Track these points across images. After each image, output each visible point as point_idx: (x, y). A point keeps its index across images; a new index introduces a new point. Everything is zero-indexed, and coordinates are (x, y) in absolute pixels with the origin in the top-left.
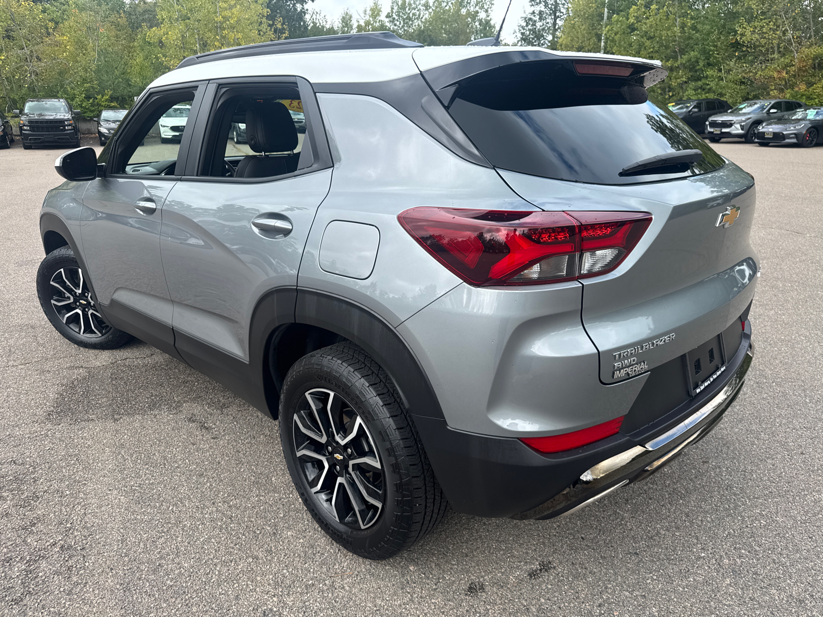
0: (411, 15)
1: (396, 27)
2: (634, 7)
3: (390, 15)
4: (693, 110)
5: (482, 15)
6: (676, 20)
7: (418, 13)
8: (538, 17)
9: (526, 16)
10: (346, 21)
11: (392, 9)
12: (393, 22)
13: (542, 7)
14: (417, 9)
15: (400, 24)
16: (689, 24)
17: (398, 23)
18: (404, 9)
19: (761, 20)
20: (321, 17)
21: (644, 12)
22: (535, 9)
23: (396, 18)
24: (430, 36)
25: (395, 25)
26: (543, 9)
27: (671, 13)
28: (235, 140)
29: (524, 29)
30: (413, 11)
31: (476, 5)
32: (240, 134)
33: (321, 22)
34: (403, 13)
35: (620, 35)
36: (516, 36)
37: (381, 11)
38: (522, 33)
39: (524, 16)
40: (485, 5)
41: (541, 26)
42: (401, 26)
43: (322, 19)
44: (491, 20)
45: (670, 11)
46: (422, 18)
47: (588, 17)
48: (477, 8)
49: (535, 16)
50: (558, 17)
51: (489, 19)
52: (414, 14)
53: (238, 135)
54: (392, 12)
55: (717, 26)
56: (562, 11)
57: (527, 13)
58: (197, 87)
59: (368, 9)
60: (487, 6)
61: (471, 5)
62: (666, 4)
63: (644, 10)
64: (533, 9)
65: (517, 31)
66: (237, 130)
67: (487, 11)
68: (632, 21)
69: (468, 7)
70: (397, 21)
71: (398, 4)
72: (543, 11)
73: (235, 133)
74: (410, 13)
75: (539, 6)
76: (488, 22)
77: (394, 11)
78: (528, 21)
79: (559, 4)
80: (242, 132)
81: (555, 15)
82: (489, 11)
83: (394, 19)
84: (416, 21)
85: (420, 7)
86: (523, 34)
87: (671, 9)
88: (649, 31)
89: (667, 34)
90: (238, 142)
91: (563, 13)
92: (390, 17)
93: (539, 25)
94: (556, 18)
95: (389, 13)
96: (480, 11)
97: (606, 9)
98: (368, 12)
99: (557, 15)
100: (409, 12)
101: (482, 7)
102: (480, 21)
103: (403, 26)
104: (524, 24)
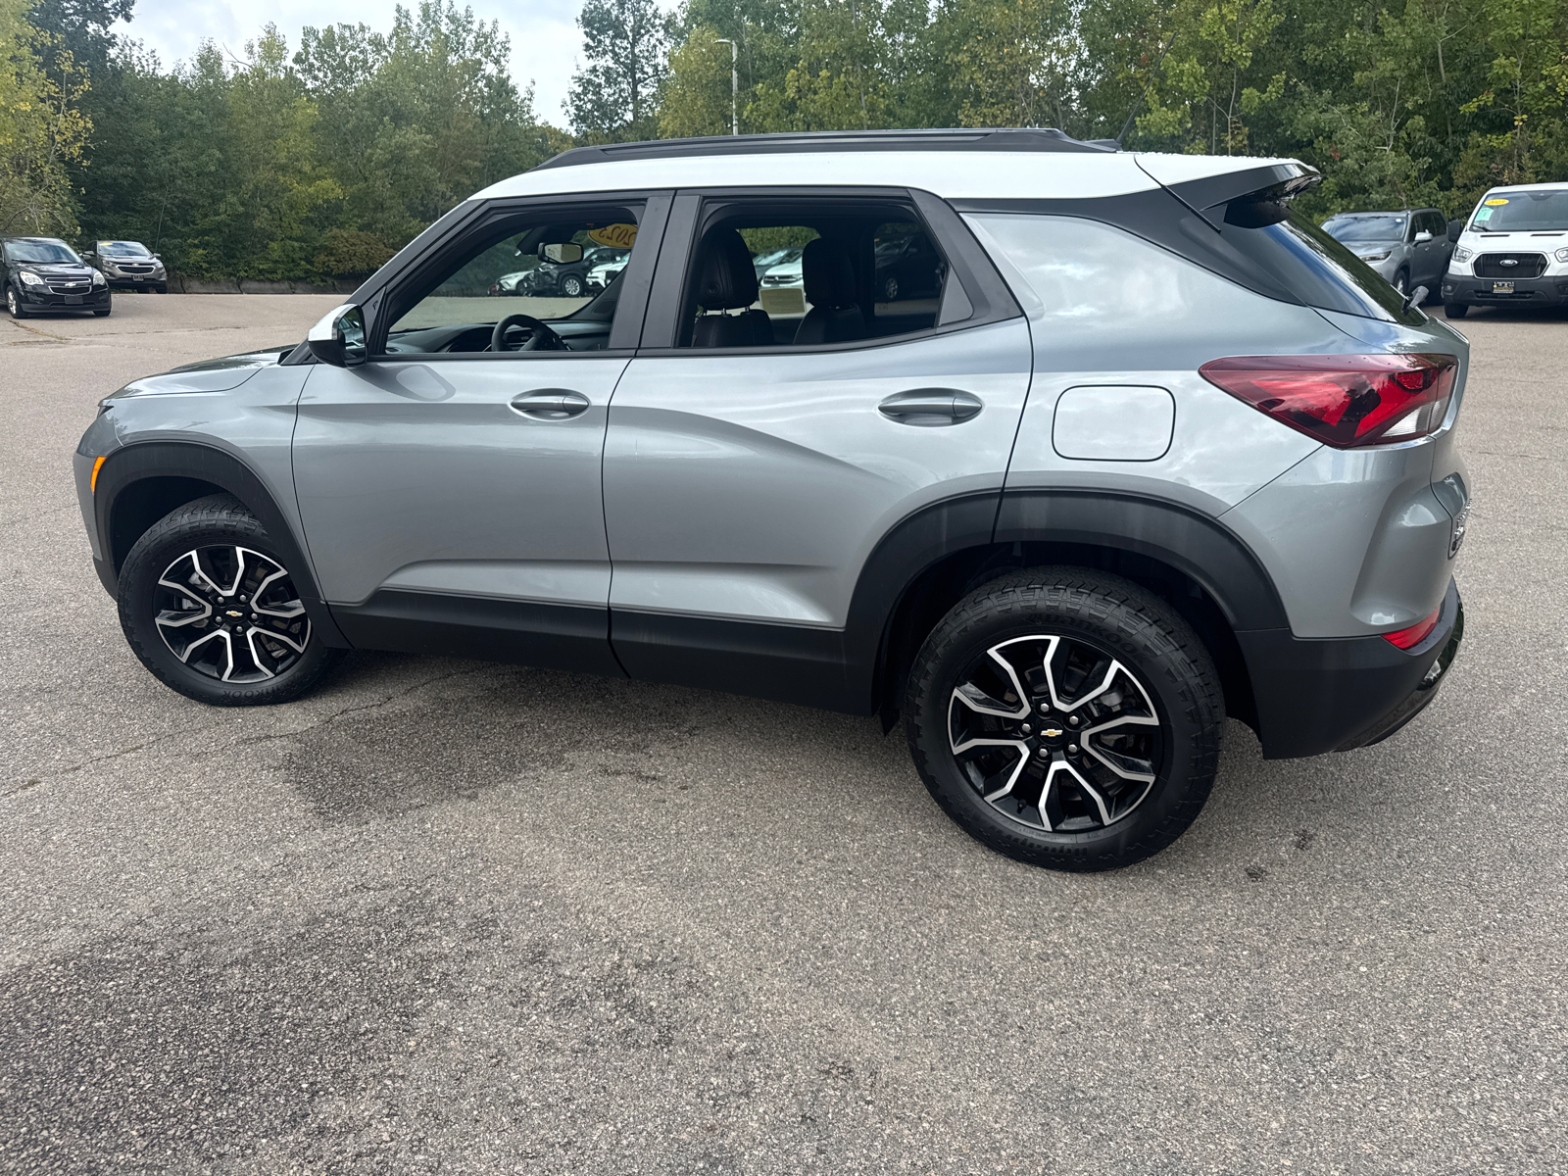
0: (347, 60)
1: (318, 83)
2: (792, 71)
3: (303, 57)
4: (910, 250)
5: (490, 69)
6: (860, 99)
7: (361, 57)
8: (604, 78)
9: (581, 76)
10: (209, 62)
11: (306, 45)
12: (310, 71)
13: (608, 61)
14: (358, 50)
15: (325, 76)
16: (882, 106)
17: (321, 75)
18: (332, 47)
19: (993, 104)
20: (144, 53)
21: (809, 81)
22: (596, 63)
23: (317, 64)
24: (392, 103)
25: (316, 78)
26: (611, 64)
27: (852, 87)
28: (13, 309)
29: (580, 100)
30: (351, 52)
31: (476, 50)
32: (27, 297)
33: (144, 63)
34: (329, 56)
35: (773, 119)
36: (568, 111)
37: (285, 48)
38: (577, 105)
39: (577, 74)
40: (493, 49)
41: (609, 96)
42: (328, 80)
43: (147, 57)
44: (509, 77)
45: (849, 83)
46: (372, 67)
47: (706, 84)
48: (478, 55)
49: (597, 76)
50: (640, 81)
51: (505, 76)
52: (353, 59)
53: (19, 298)
54: (308, 53)
55: (924, 111)
56: (646, 70)
57: (584, 70)
58: (646, 200)
59: (256, 44)
60: (498, 52)
61: (466, 48)
62: (844, 70)
63: (808, 77)
64: (591, 63)
65: (569, 102)
66: (17, 289)
67: (497, 62)
68: (792, 95)
69: (461, 52)
70: (319, 70)
71: (317, 38)
72: (611, 69)
73: (10, 294)
74: (345, 56)
75: (604, 60)
76: (503, 83)
77: (311, 50)
78: (586, 84)
79: (638, 56)
80: (31, 293)
81: (633, 77)
82: (503, 63)
83: (312, 65)
84: (360, 72)
85: (364, 45)
86: (578, 108)
87: (851, 79)
88: (820, 114)
89: (850, 121)
90: (22, 315)
91: (647, 73)
92: (303, 62)
93: (606, 91)
94: (635, 83)
95: (299, 55)
96: (484, 59)
97: (734, 73)
98: (256, 49)
99: (637, 76)
100: (342, 53)
101: (488, 54)
102: (489, 79)
103: (333, 82)
104: (579, 90)
